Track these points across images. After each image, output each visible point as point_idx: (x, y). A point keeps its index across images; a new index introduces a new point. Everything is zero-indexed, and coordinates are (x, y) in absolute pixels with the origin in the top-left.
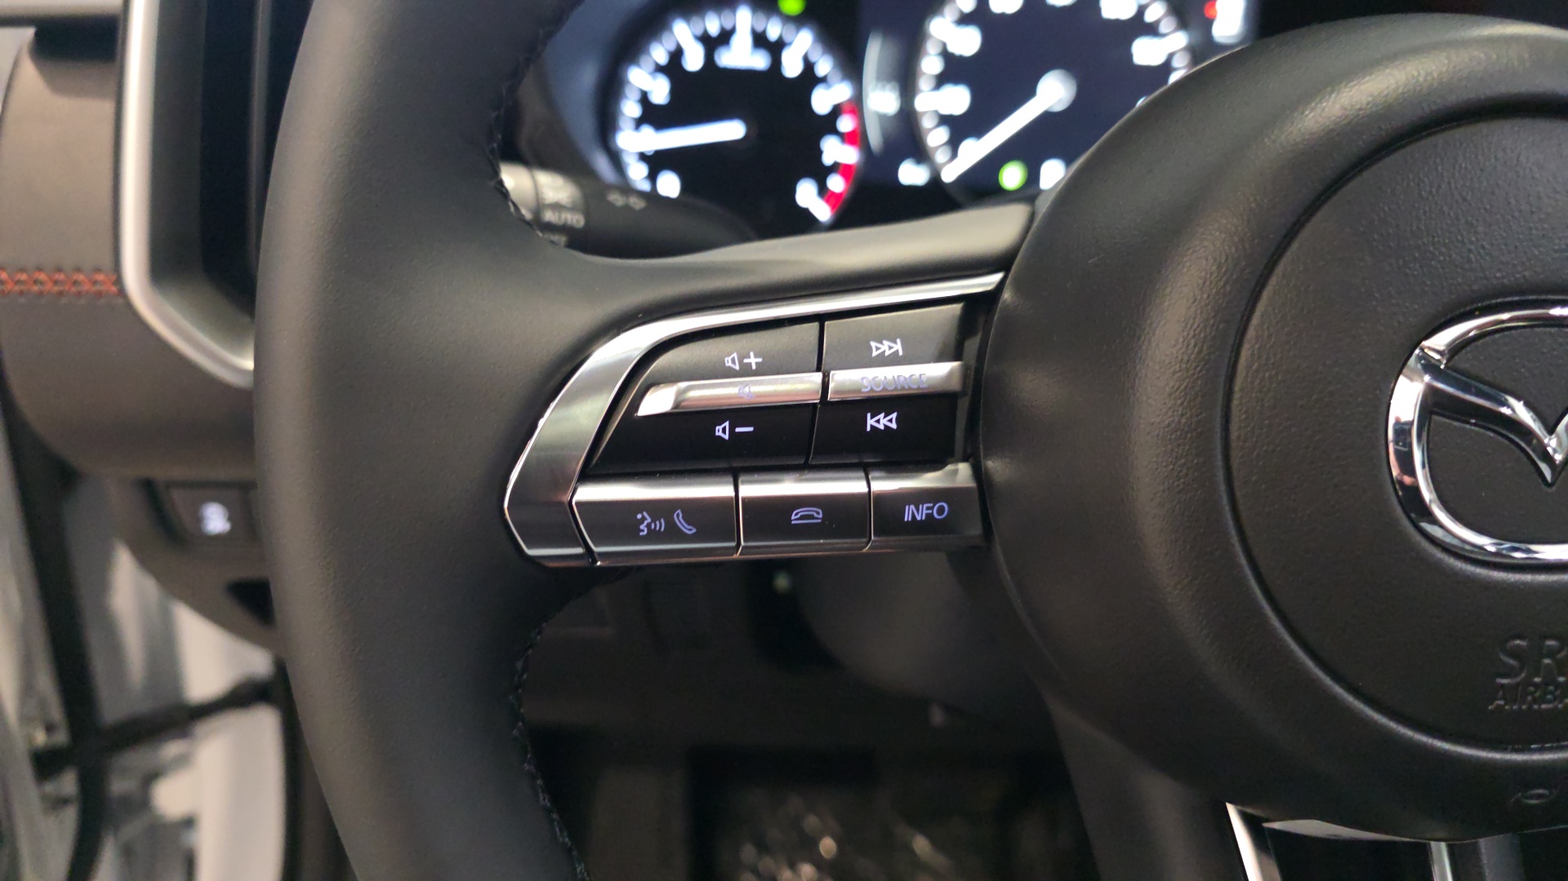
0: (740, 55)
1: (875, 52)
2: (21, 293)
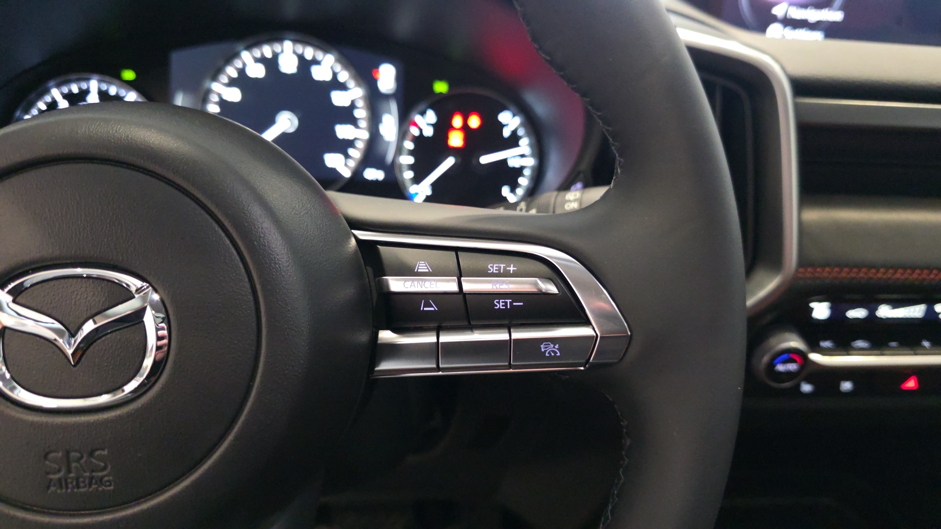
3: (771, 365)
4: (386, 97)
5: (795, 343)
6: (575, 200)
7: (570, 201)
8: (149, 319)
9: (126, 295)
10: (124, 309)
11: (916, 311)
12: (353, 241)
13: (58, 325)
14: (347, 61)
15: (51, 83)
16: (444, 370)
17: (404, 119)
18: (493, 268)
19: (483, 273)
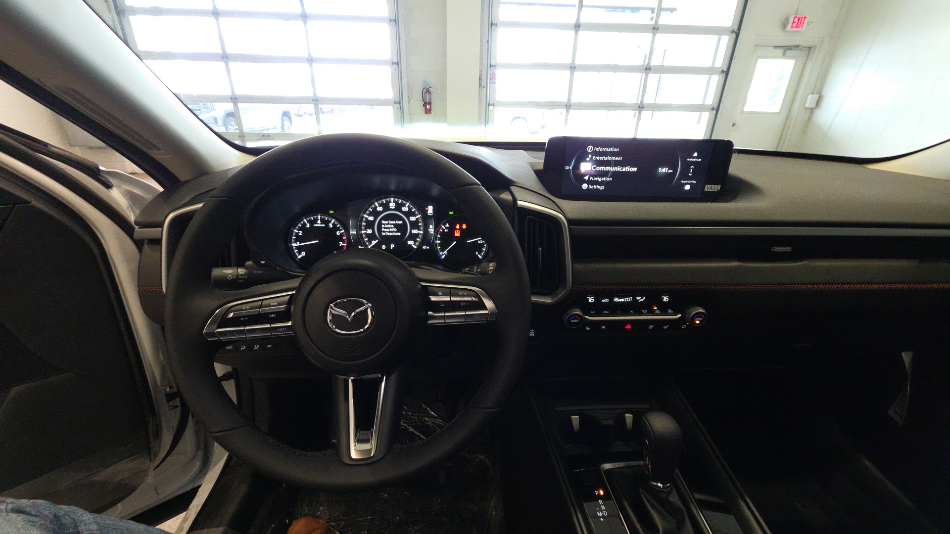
0: (319, 224)
1: (351, 222)
2: (145, 291)
3: (569, 320)
4: (430, 217)
5: (578, 312)
6: (492, 266)
7: (490, 267)
8: (369, 311)
9: (363, 305)
10: (362, 308)
11: (629, 299)
12: (420, 286)
13: (346, 313)
14: (414, 204)
15: (304, 218)
16: (447, 323)
17: (437, 227)
18: (460, 294)
19: (457, 295)
